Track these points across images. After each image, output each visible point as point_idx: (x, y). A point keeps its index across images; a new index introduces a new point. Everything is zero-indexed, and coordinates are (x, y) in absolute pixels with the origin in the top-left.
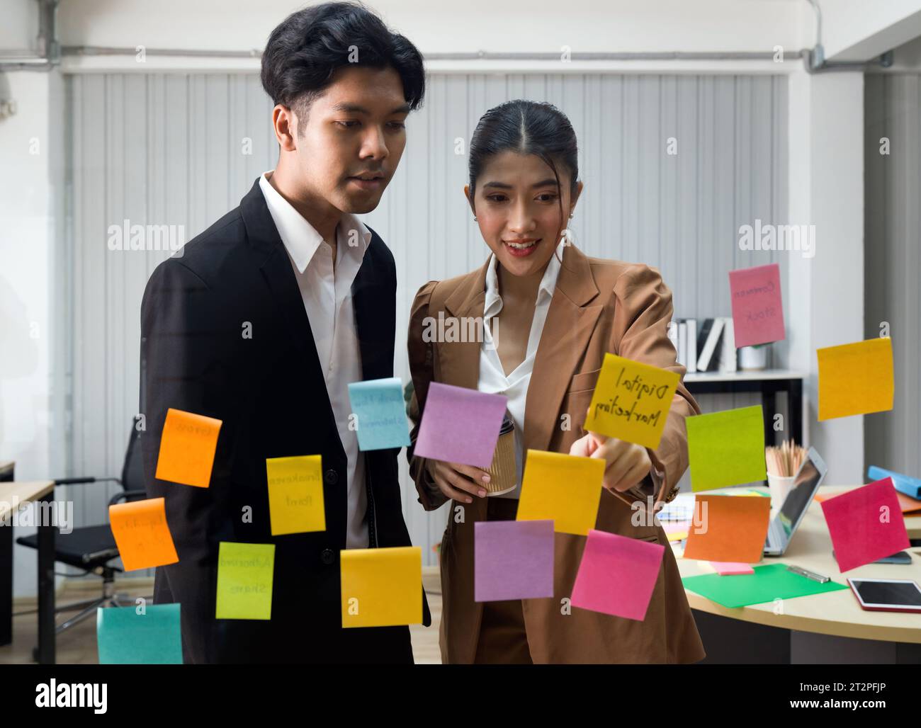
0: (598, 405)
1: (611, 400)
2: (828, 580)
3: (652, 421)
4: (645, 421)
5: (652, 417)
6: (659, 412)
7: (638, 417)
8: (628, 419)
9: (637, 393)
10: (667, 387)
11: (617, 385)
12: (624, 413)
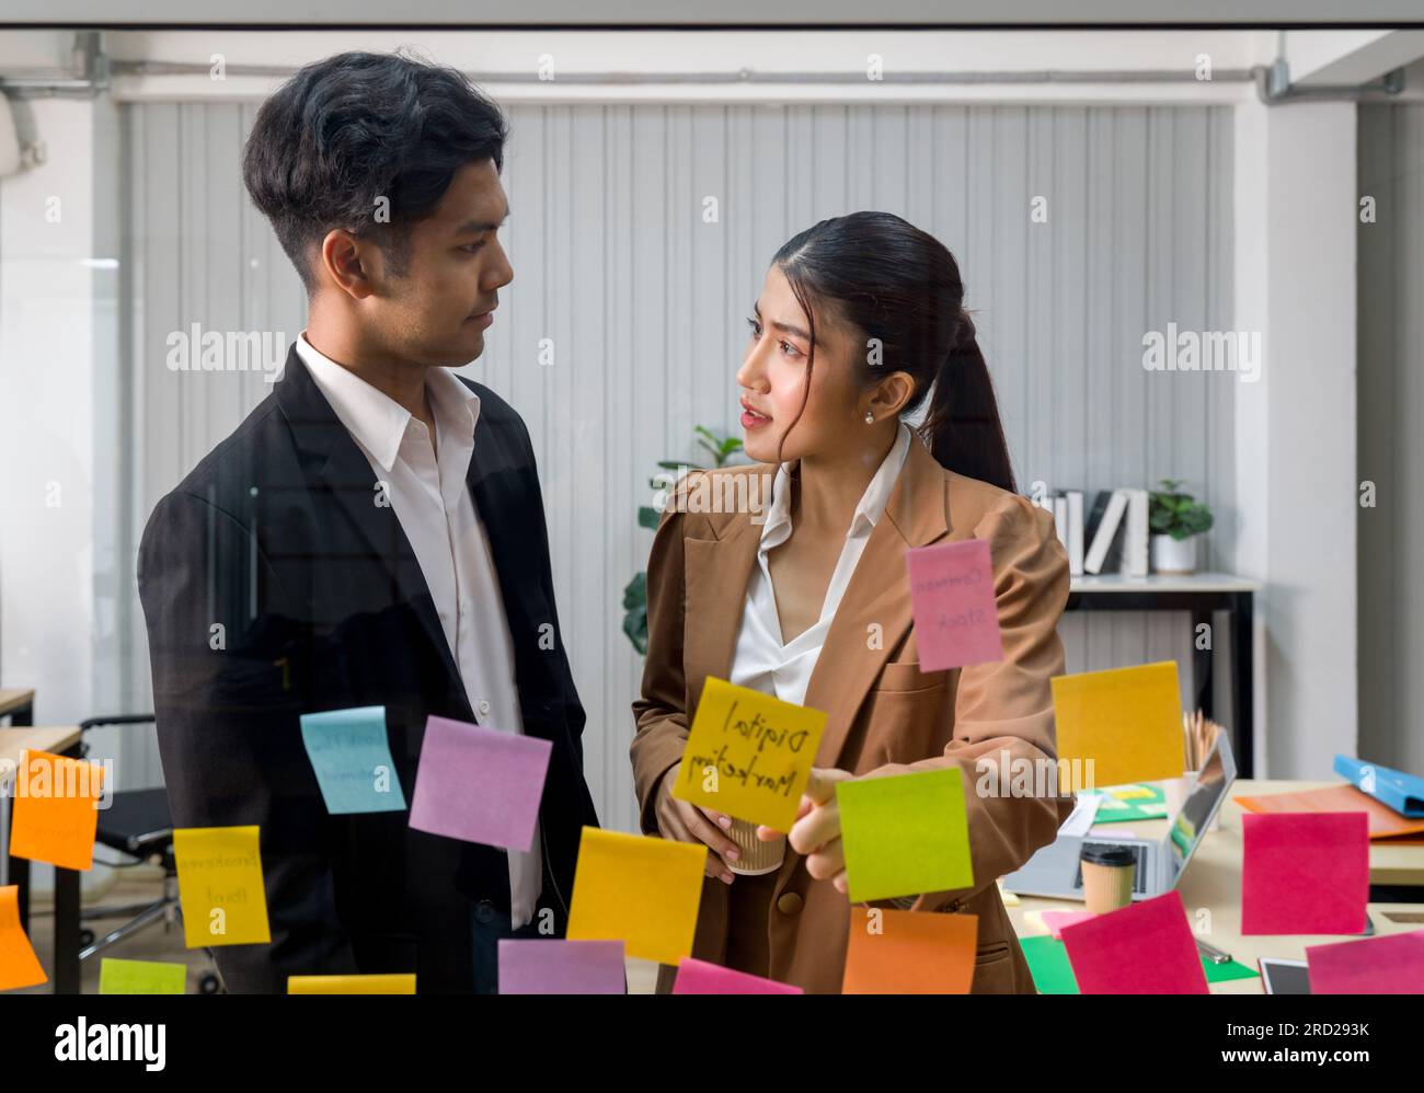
0: (694, 759)
1: (715, 752)
2: (1227, 959)
3: (783, 788)
4: (771, 787)
5: (783, 780)
6: (794, 774)
7: (760, 780)
8: (744, 784)
9: (756, 742)
10: (805, 733)
11: (725, 728)
12: (737, 772)
